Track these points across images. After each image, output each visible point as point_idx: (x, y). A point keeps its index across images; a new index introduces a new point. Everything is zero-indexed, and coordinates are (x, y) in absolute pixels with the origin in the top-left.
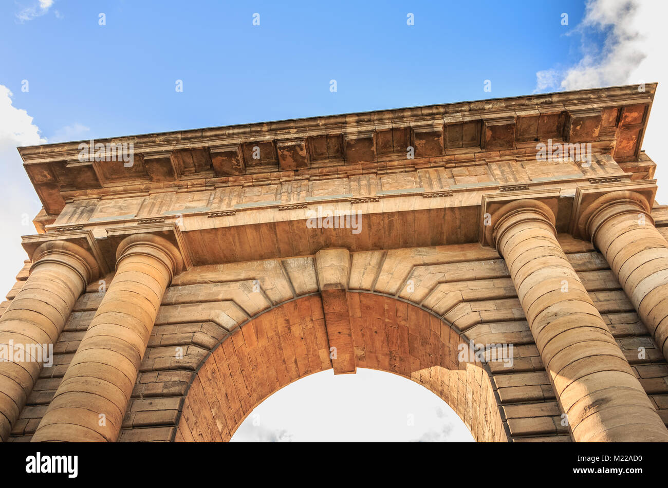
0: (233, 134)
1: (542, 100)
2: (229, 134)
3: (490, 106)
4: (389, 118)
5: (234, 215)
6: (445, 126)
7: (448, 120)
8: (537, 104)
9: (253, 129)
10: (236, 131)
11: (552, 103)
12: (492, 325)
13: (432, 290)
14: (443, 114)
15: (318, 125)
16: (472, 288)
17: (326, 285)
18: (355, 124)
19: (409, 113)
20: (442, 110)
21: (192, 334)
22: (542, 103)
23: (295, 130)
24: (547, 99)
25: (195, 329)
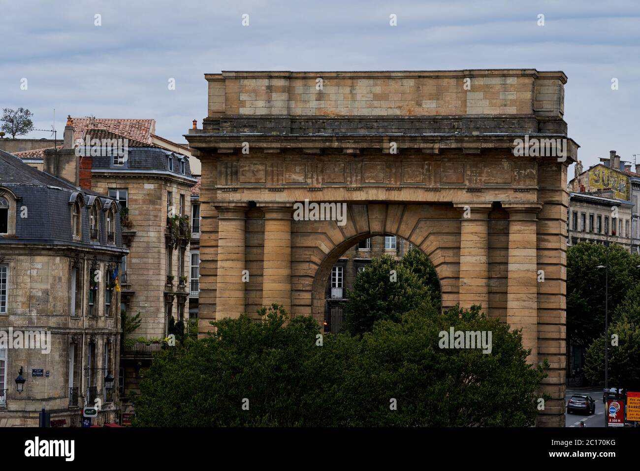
0: (315, 140)
1: (497, 138)
2: (313, 140)
3: (467, 139)
4: (408, 140)
5: (322, 191)
6: (440, 150)
7: (443, 146)
8: (495, 140)
9: (327, 138)
10: (317, 138)
11: (503, 140)
12: (449, 266)
13: (425, 239)
14: (440, 140)
15: (366, 140)
16: (446, 240)
17: (373, 232)
18: (388, 141)
19: (420, 138)
20: (440, 138)
21: (309, 256)
22: (497, 140)
23: (353, 141)
24: (500, 138)
25: (310, 253)
